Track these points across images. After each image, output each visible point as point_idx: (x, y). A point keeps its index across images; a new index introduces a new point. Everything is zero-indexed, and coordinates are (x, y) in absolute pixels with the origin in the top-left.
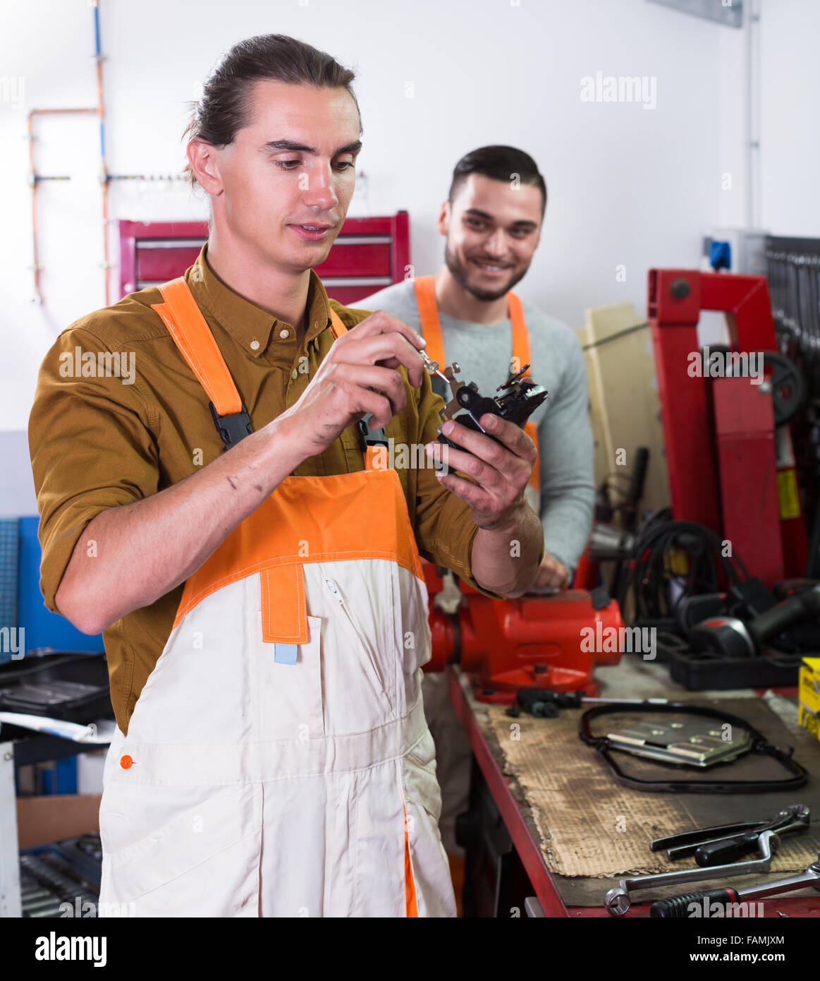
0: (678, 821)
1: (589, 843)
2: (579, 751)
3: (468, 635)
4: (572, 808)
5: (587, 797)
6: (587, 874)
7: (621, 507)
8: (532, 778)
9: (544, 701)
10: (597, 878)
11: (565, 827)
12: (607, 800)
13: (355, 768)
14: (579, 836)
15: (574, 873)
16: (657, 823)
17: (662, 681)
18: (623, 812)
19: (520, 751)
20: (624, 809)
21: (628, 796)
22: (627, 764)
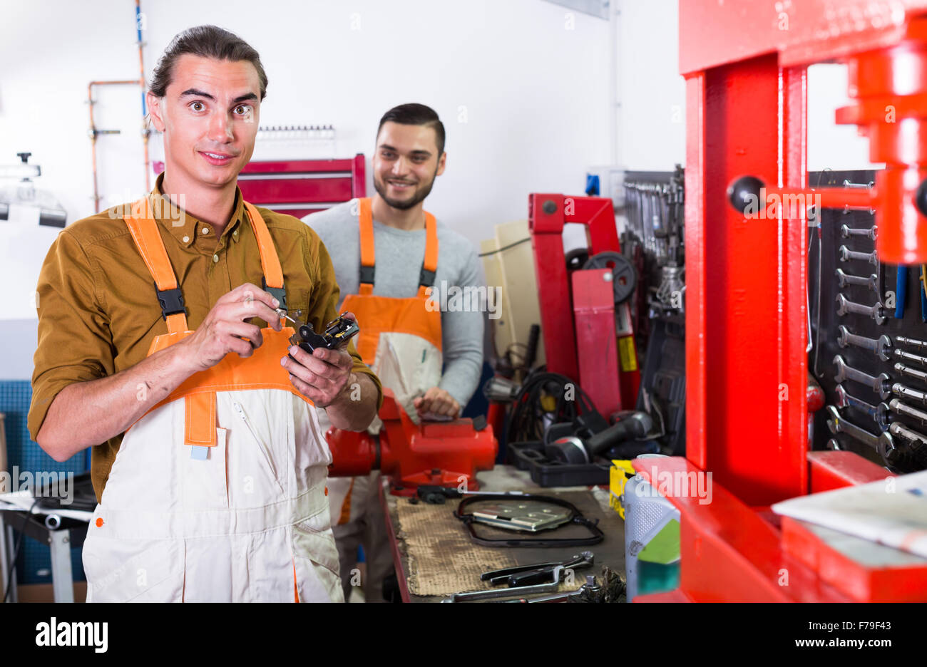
0: (506, 563)
1: (440, 576)
2: (452, 523)
3: (385, 449)
4: (436, 557)
5: (449, 551)
6: (434, 594)
7: (520, 367)
8: (415, 540)
9: (435, 493)
10: (440, 597)
11: (428, 568)
12: (462, 552)
13: (252, 532)
14: (435, 573)
15: (425, 594)
16: (491, 565)
17: (526, 482)
18: (471, 559)
19: (411, 525)
20: (472, 557)
21: (477, 550)
22: (483, 531)
